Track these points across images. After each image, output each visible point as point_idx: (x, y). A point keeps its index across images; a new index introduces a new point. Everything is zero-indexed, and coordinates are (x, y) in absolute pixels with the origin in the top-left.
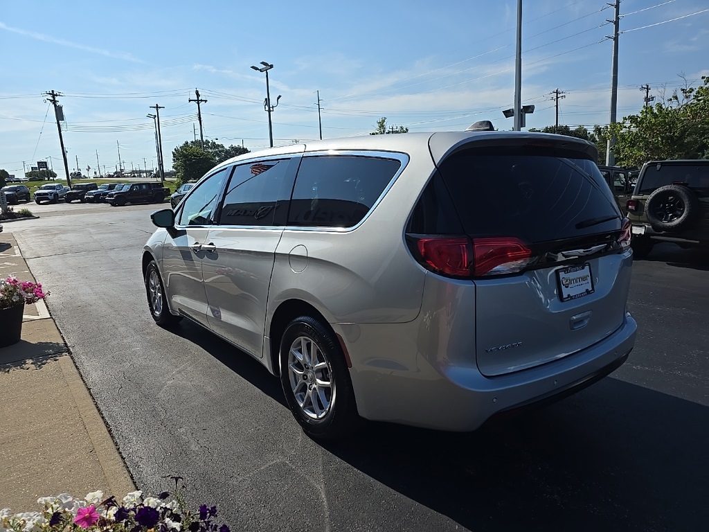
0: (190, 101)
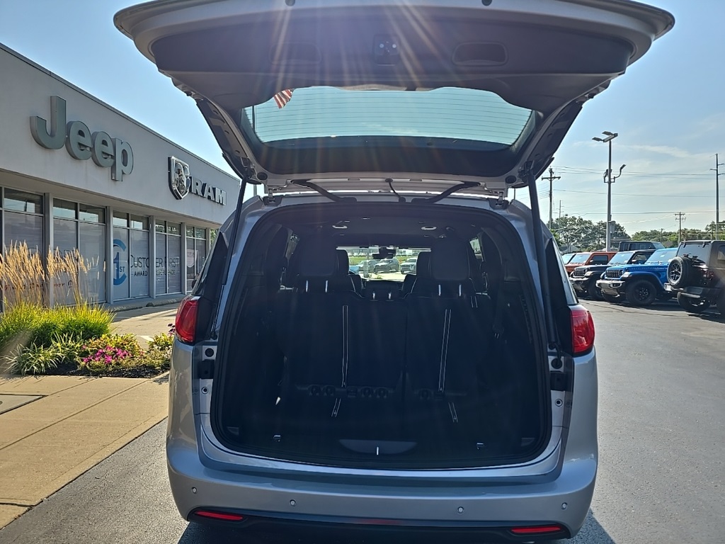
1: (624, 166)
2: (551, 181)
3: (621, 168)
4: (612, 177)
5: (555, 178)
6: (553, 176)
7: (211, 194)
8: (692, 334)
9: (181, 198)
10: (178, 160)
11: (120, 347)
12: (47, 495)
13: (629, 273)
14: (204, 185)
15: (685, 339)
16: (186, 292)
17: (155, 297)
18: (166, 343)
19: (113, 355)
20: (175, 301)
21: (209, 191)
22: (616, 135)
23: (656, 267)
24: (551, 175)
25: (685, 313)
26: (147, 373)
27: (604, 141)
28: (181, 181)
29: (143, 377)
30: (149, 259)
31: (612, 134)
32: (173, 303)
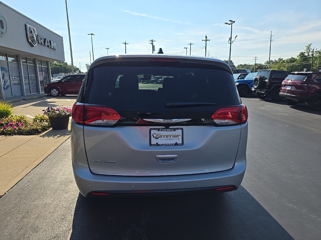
0: (203, 40)
1: (237, 36)
2: (206, 41)
3: (236, 37)
4: (232, 41)
5: (208, 40)
6: (207, 39)
7: (49, 44)
8: (261, 108)
9: (34, 46)
10: (30, 26)
11: (19, 121)
12: (7, 191)
13: (238, 83)
14: (45, 40)
15: (259, 109)
16: (41, 92)
17: (25, 96)
18: (42, 118)
19: (16, 125)
20: (37, 97)
21: (48, 43)
22: (234, 22)
23: (248, 80)
24: (206, 39)
25: (258, 99)
26: (35, 133)
27: (229, 24)
28: (33, 37)
29: (33, 135)
30: (20, 76)
31: (233, 21)
32: (36, 98)
